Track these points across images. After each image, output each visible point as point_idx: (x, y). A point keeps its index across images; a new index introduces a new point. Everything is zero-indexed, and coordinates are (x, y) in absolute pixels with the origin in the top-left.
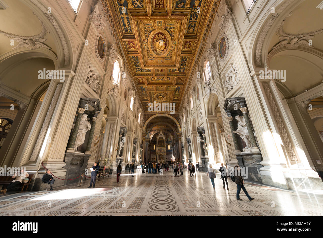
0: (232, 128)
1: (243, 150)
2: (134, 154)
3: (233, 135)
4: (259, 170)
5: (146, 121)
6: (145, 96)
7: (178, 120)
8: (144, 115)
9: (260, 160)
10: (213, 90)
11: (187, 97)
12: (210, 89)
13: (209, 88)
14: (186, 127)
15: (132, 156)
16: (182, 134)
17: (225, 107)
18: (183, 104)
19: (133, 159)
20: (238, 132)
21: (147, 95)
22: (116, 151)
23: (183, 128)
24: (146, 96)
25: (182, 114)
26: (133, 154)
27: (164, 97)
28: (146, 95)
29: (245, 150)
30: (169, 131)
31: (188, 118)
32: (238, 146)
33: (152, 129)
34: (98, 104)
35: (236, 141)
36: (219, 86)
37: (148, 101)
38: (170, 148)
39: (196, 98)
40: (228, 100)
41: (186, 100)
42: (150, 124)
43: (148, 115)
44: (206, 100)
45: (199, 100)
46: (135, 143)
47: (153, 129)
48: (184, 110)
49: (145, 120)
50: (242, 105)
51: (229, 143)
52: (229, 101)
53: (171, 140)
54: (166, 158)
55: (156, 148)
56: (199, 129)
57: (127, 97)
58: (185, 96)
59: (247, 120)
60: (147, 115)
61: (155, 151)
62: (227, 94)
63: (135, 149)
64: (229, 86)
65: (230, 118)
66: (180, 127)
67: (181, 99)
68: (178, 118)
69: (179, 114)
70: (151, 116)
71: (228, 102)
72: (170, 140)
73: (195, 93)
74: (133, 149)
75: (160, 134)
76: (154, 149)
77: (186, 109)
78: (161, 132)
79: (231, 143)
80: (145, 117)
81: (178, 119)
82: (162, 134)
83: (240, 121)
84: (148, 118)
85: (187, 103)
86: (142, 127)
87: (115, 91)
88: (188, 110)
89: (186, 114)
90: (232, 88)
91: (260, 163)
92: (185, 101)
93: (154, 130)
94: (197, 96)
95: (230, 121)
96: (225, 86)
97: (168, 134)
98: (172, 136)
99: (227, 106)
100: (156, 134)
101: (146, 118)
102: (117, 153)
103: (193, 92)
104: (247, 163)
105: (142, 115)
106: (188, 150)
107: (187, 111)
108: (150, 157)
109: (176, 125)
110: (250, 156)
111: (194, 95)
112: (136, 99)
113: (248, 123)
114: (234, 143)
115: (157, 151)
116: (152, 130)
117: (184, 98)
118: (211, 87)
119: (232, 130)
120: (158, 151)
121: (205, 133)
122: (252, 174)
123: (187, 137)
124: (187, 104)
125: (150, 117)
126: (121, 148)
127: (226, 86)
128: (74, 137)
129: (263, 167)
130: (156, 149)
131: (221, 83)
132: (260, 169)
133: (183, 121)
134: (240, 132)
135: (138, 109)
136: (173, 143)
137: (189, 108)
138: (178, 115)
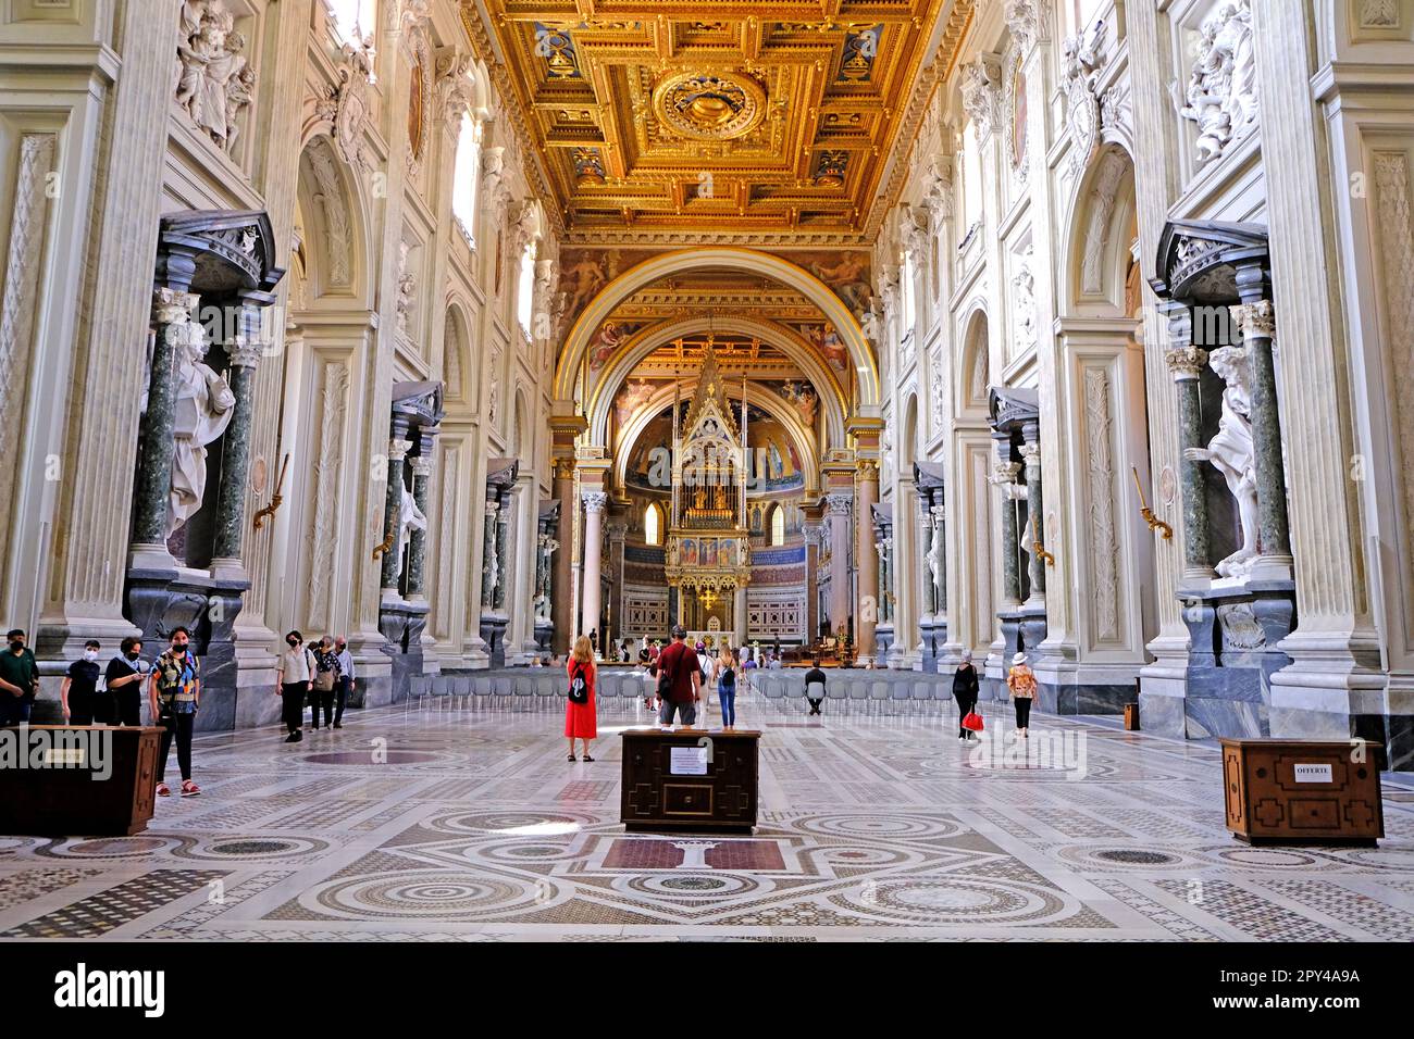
0: (1187, 426)
1: (1221, 567)
2: (494, 576)
3: (1189, 469)
4: (1269, 684)
5: (582, 307)
6: (571, 101)
7: (856, 302)
8: (566, 260)
9: (1286, 626)
10: (1118, 117)
11: (935, 115)
12: (1100, 106)
13: (1090, 95)
14: (914, 373)
15: (483, 592)
16: (883, 428)
17: (1158, 276)
18: (901, 177)
19: (489, 613)
20: (1217, 456)
21: (589, 91)
22: (375, 557)
23: (892, 379)
24: (584, 101)
25: (895, 256)
26: (485, 577)
27: (737, 110)
28: (586, 92)
29: (1231, 572)
30: (785, 395)
31: (937, 297)
32: (1201, 544)
33: (634, 375)
34: (258, 243)
35: (1196, 508)
36: (1149, 107)
37: (601, 138)
38: (787, 533)
39: (1006, 148)
40: (1177, 237)
41: (929, 146)
42: (614, 335)
43: (597, 255)
44: (1069, 184)
45: (1018, 173)
46: (498, 499)
47: (642, 373)
48: (907, 227)
49: (569, 301)
50: (1251, 285)
51: (1161, 524)
52: (1184, 243)
53: (797, 464)
54: (754, 611)
55: (665, 533)
56: (1001, 405)
57: (429, 129)
58: (921, 107)
59: (1261, 385)
60: (591, 260)
61: (659, 554)
62: (1195, 174)
63: (498, 543)
64: (1213, 119)
65: (1185, 355)
66: (877, 363)
67: (885, 127)
68: (863, 288)
69: (866, 256)
70: (622, 271)
71: (1174, 246)
72: (789, 471)
73: (998, 99)
74: (486, 540)
75: (701, 422)
76: (652, 537)
77: (924, 225)
78: (711, 404)
79: (1171, 525)
80: (576, 278)
81: (856, 294)
82: (722, 423)
83: (1234, 386)
84: (601, 287)
85: (936, 171)
86: (548, 361)
87: (350, 107)
88: (942, 235)
89: (923, 265)
90: (1222, 137)
91: (1280, 644)
92: (921, 154)
93: (650, 382)
94: (1008, 127)
95: (1179, 376)
96: (1184, 111)
97: (768, 415)
98: (808, 432)
99: (1169, 274)
100: (668, 412)
101: (582, 284)
102: (384, 570)
103: (985, 91)
104: (1232, 649)
105: (548, 263)
106: (922, 554)
107: (931, 241)
108: (616, 602)
109: (838, 347)
110: (1244, 607)
111: (987, 122)
112: (497, 127)
113: (1259, 404)
114: (1189, 523)
115: (674, 558)
116: (636, 382)
117: (916, 122)
118: (1105, 92)
119: (1185, 442)
120: (683, 557)
121: (1038, 440)
122: (1246, 704)
123: (921, 457)
124: (938, 185)
125: (612, 272)
126: (404, 539)
127: (1191, 113)
128: (157, 480)
129: (1288, 668)
130: (671, 543)
131: (1164, 90)
132: (1274, 677)
133: (897, 317)
134: (1225, 454)
135: (513, 218)
136: (813, 495)
137: (950, 218)
138: (859, 264)
